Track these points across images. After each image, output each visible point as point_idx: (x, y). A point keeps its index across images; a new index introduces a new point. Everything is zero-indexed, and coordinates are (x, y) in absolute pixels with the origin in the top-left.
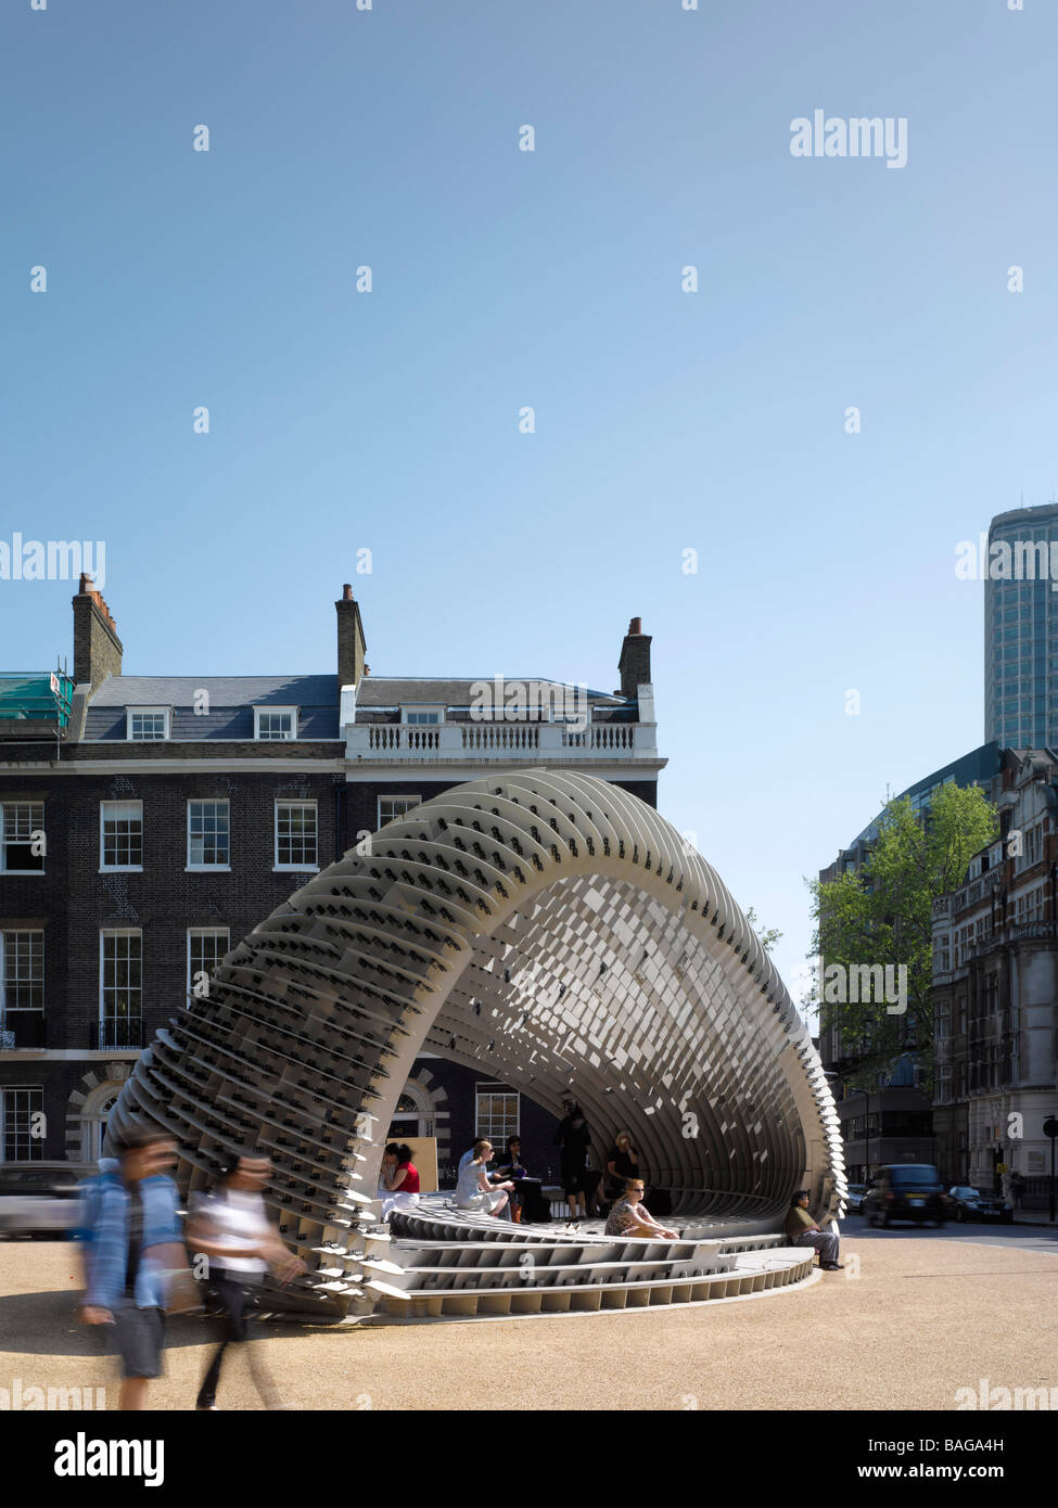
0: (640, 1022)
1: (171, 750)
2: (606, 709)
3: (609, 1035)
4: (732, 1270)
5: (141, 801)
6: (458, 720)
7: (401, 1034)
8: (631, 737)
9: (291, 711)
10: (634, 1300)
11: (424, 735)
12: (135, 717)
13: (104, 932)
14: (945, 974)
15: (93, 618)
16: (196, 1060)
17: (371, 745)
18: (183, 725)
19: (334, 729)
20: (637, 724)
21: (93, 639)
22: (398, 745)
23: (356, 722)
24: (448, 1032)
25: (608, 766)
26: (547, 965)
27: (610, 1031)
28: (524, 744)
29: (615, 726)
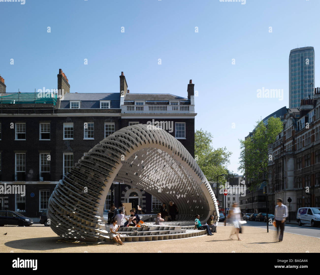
0: (173, 177)
1: (80, 111)
2: (183, 101)
3: (167, 181)
4: (185, 232)
5: (73, 123)
6: (148, 104)
7: (107, 182)
8: (189, 108)
9: (109, 102)
10: (160, 239)
11: (140, 107)
12: (72, 103)
13: (64, 154)
14: (271, 163)
15: (62, 79)
16: (66, 187)
17: (127, 110)
18: (83, 105)
19: (119, 106)
20: (190, 105)
21: (62, 85)
22: (134, 110)
23: (124, 104)
24: (130, 180)
25: (183, 115)
26: (152, 165)
27: (167, 179)
28: (163, 110)
29: (185, 106)
